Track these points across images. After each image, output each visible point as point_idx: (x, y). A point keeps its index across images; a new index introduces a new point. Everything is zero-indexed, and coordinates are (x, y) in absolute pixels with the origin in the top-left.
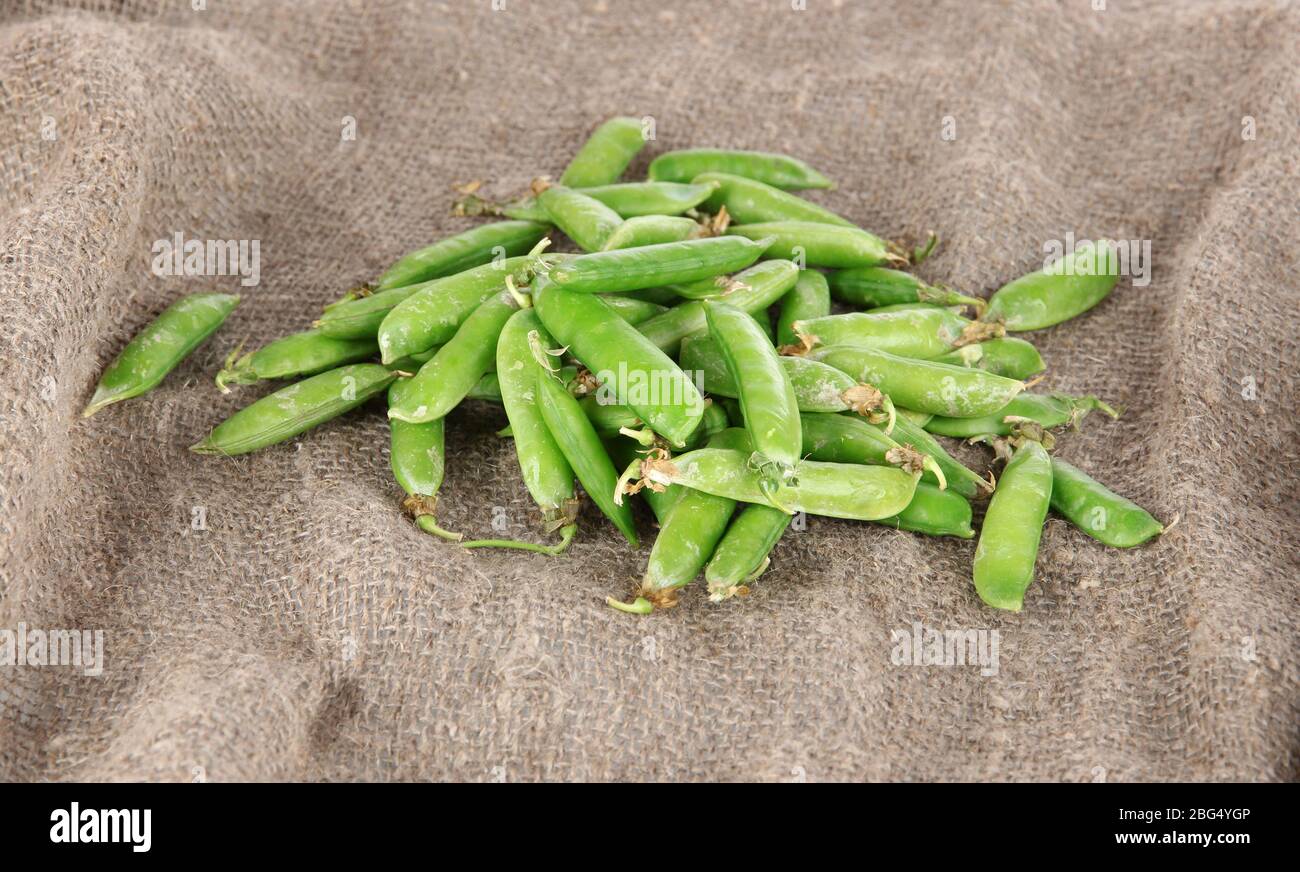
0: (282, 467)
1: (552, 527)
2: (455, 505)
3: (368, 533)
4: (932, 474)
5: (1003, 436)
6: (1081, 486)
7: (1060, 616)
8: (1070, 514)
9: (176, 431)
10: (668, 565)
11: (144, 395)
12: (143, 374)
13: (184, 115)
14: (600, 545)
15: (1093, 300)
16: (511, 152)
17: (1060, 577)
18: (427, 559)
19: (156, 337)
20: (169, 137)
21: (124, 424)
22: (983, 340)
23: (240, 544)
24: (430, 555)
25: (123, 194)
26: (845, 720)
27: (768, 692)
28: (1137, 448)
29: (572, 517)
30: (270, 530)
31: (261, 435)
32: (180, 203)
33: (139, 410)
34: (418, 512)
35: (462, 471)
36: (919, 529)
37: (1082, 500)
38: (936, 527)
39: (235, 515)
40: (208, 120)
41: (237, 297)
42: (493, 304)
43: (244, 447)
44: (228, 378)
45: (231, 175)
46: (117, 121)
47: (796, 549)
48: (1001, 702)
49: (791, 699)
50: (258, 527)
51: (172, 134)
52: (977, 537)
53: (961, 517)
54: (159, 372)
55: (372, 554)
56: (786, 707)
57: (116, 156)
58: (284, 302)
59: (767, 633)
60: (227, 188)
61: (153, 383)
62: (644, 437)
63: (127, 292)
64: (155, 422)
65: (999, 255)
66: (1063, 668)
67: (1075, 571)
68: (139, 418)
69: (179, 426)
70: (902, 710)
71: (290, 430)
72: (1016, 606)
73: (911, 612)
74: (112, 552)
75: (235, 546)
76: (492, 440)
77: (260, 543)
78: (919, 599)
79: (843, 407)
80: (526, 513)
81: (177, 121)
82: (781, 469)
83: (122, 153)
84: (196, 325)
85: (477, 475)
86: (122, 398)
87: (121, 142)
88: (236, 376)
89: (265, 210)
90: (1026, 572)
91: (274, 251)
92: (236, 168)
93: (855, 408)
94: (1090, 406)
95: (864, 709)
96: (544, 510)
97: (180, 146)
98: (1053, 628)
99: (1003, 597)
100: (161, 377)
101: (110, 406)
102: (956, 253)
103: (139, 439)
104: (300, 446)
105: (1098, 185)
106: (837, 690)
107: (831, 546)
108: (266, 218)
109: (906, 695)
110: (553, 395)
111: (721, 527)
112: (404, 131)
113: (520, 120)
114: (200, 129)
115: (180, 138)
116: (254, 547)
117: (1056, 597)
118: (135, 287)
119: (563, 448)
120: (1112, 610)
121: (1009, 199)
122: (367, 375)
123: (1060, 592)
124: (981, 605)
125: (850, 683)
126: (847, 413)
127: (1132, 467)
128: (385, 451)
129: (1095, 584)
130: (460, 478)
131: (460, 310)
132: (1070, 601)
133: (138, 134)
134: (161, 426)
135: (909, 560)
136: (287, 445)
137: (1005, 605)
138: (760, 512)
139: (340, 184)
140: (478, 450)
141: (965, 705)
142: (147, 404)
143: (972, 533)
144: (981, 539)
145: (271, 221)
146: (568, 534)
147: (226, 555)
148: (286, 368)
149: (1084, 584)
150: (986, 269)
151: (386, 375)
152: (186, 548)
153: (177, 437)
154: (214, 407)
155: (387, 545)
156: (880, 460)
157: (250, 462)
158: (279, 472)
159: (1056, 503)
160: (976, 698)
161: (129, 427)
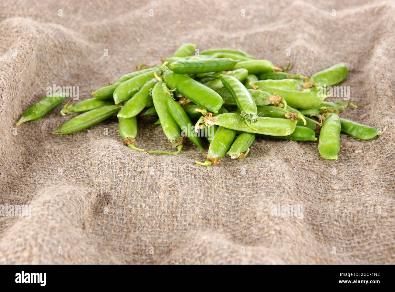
0: (83, 138)
1: (174, 146)
2: (141, 144)
3: (111, 147)
4: (302, 120)
5: (321, 114)
6: (350, 123)
7: (350, 162)
8: (348, 132)
9: (48, 129)
10: (215, 151)
11: (37, 119)
12: (37, 112)
13: (49, 41)
14: (190, 151)
15: (341, 79)
16: (154, 57)
17: (348, 150)
18: (132, 154)
19: (41, 102)
20: (45, 46)
21: (31, 128)
22: (310, 88)
23: (69, 158)
24: (133, 153)
25: (27, 55)
26: (284, 192)
27: (255, 186)
28: (365, 115)
29: (181, 143)
30: (79, 153)
31: (77, 126)
32: (50, 69)
33: (35, 124)
34: (128, 143)
35: (143, 134)
36: (298, 139)
37: (352, 127)
38: (304, 138)
39: (67, 151)
40: (58, 44)
42: (150, 82)
43: (70, 131)
44: (65, 112)
45: (67, 63)
46: (27, 37)
47: (257, 148)
48: (336, 187)
49: (263, 187)
50: (75, 153)
51: (46, 45)
52: (318, 140)
53: (312, 134)
54: (42, 112)
55: (113, 153)
56: (262, 190)
57: (26, 45)
58: (84, 96)
59: (252, 169)
60: (65, 67)
61: (40, 115)
62: (203, 112)
63: (32, 93)
64: (41, 127)
65: (310, 68)
66: (355, 176)
67: (353, 148)
68: (36, 126)
69: (49, 128)
70: (302, 190)
71: (86, 125)
72: (336, 157)
73: (299, 163)
74: (25, 163)
75: (67, 159)
76: (152, 126)
77: (75, 157)
78: (302, 159)
79: (269, 103)
80: (165, 145)
81: (47, 42)
82: (251, 116)
83: (28, 45)
84: (54, 100)
85: (148, 136)
86: (29, 119)
87: (28, 41)
88: (67, 111)
89: (78, 73)
90: (337, 148)
91: (81, 84)
92: (68, 60)
93: (273, 103)
94: (347, 105)
95: (290, 188)
96: (171, 141)
97: (49, 50)
98: (348, 166)
99: (331, 155)
100: (43, 114)
101: (25, 123)
102: (297, 68)
103: (35, 132)
104: (89, 131)
105: (336, 53)
106: (280, 183)
107: (269, 146)
108: (78, 75)
109: (303, 186)
110: (172, 102)
111: (232, 139)
112: (121, 54)
113: (156, 49)
114: (56, 46)
115: (49, 47)
116: (74, 159)
117: (348, 157)
118: (35, 91)
119: (176, 120)
120: (368, 159)
121: (311, 53)
122: (110, 108)
123: (349, 155)
124: (323, 159)
125: (284, 180)
126: (271, 105)
127: (364, 120)
128: (117, 131)
129: (360, 151)
130: (143, 137)
131: (140, 86)
132: (353, 157)
133: (33, 41)
134: (43, 128)
135: (296, 149)
136: (84, 131)
137: (332, 158)
138: (245, 134)
139: (101, 66)
140: (148, 128)
141: (323, 189)
142: (38, 122)
143: (316, 139)
144: (320, 140)
145: (80, 76)
146: (180, 148)
147: (64, 161)
148: (84, 108)
149: (357, 152)
150: (307, 72)
151: (116, 108)
152: (50, 160)
153: (48, 131)
154: (61, 122)
155: (117, 150)
156: (283, 117)
157: (72, 137)
158: (82, 139)
159: (343, 130)
160: (327, 187)
161: (32, 129)
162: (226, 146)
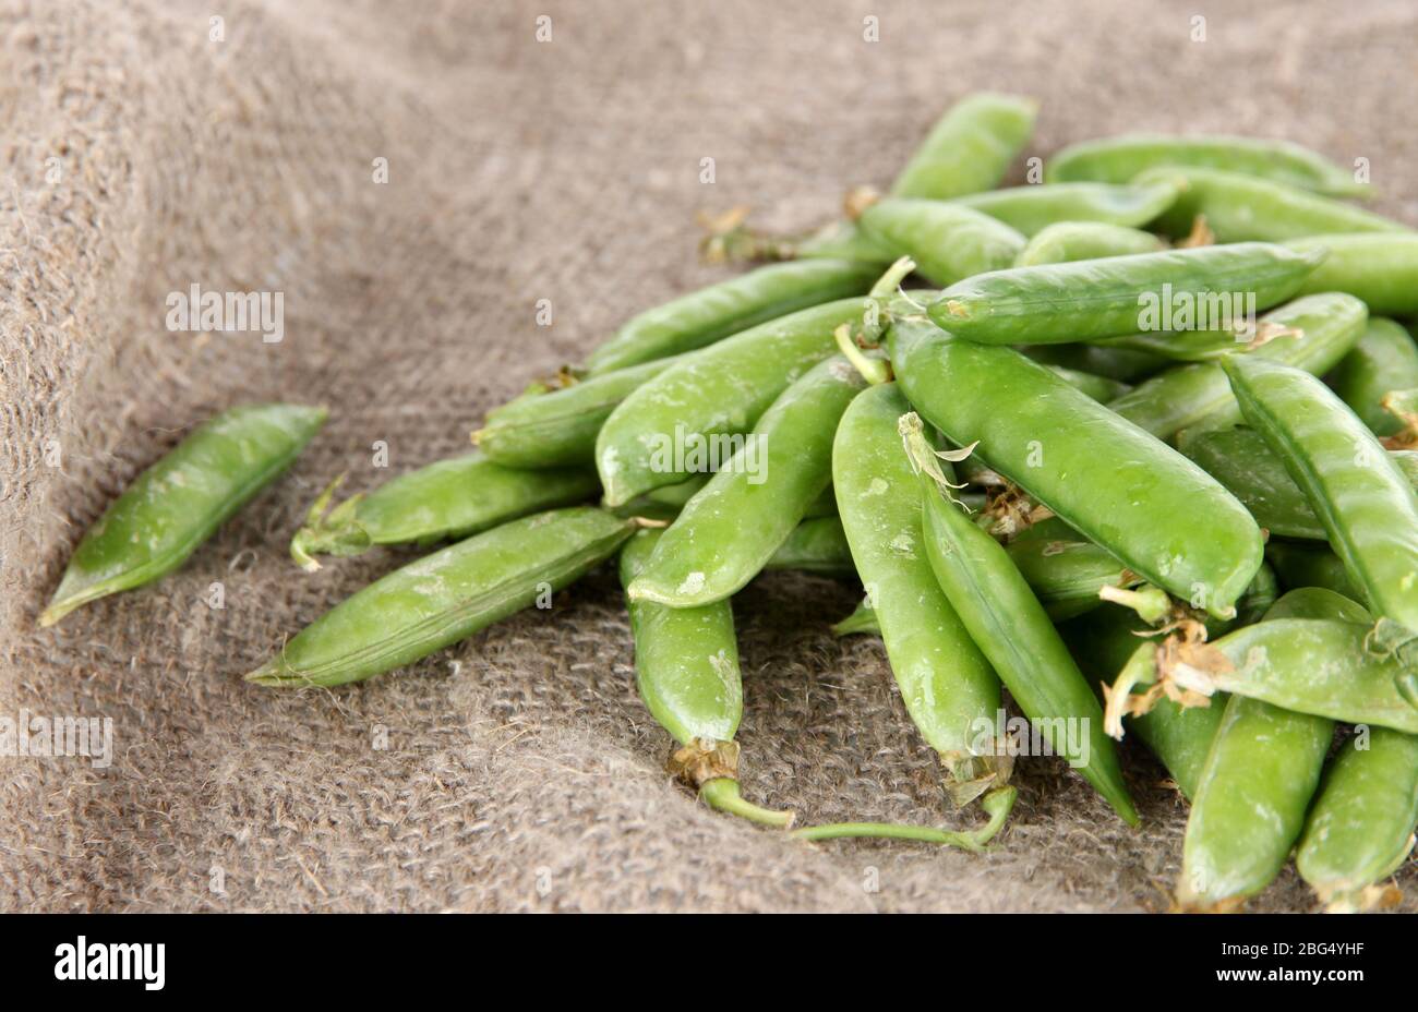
0: (425, 707)
1: (967, 794)
2: (766, 762)
3: (613, 814)
9: (217, 648)
10: (1224, 853)
11: (154, 585)
12: (153, 543)
13: (212, 94)
14: (1062, 828)
16: (794, 165)
18: (735, 860)
19: (176, 478)
20: (186, 128)
21: (119, 640)
23: (353, 852)
24: (741, 853)
25: (103, 206)
29: (1006, 773)
30: (410, 822)
31: (390, 641)
32: (211, 253)
33: (147, 612)
34: (703, 774)
35: (773, 699)
39: (340, 798)
40: (255, 105)
41: (322, 410)
42: (814, 381)
43: (350, 670)
44: (315, 544)
45: (301, 208)
46: (92, 88)
50: (386, 818)
51: (192, 121)
54: (182, 540)
55: (625, 855)
57: (89, 143)
58: (407, 419)
60: (294, 232)
61: (172, 560)
62: (1149, 604)
63: (119, 405)
64: (178, 633)
68: (147, 627)
69: (223, 638)
71: (439, 634)
74: (100, 877)
75: (345, 857)
76: (824, 641)
77: (392, 848)
80: (907, 772)
81: (201, 101)
83: (102, 137)
84: (248, 458)
85: (803, 707)
86: (113, 588)
87: (100, 117)
88: (328, 540)
89: (363, 268)
91: (385, 337)
92: (308, 195)
96: (949, 763)
97: (208, 145)
100: (187, 549)
101: (90, 606)
103: (147, 666)
104: (457, 665)
108: (366, 281)
110: (959, 534)
112: (600, 140)
113: (801, 113)
114: (244, 119)
115: (207, 131)
116: (382, 857)
118: (132, 395)
119: (981, 637)
122: (580, 528)
128: (622, 668)
130: (770, 713)
131: (749, 399)
133: (130, 108)
134: (189, 639)
136: (432, 664)
139: (494, 225)
140: (800, 659)
142: (161, 601)
145: (374, 289)
146: (999, 807)
147: (326, 874)
148: (423, 523)
151: (616, 527)
152: (247, 864)
153: (220, 660)
154: (290, 602)
155: (653, 836)
157: (363, 700)
158: (420, 716)
161: (129, 644)
162: (1285, 824)
